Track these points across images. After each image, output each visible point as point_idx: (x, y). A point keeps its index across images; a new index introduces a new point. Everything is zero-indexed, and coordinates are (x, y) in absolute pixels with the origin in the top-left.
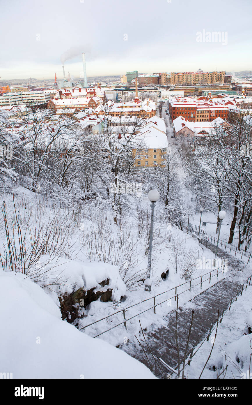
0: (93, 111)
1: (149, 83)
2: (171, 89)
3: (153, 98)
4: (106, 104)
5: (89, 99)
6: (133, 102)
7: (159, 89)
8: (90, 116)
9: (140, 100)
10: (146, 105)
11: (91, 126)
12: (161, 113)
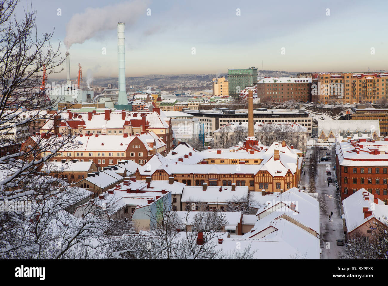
0: (138, 171)
1: (284, 100)
2: (344, 115)
3: (295, 139)
4: (171, 152)
5: (130, 139)
6: (241, 149)
7: (313, 115)
8: (131, 182)
9: (260, 145)
10: (273, 159)
11: (130, 210)
12: (314, 180)
